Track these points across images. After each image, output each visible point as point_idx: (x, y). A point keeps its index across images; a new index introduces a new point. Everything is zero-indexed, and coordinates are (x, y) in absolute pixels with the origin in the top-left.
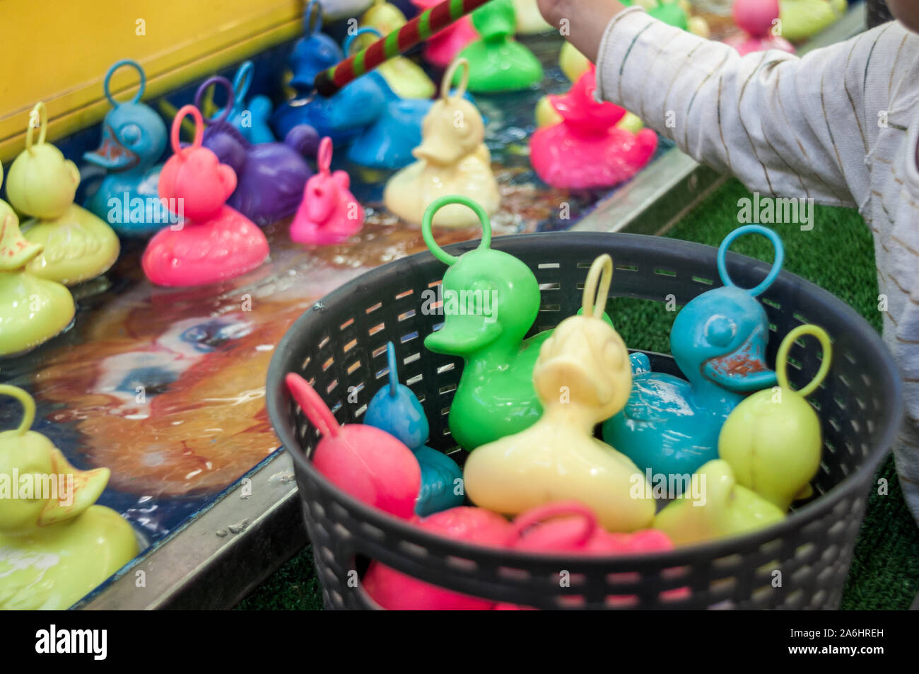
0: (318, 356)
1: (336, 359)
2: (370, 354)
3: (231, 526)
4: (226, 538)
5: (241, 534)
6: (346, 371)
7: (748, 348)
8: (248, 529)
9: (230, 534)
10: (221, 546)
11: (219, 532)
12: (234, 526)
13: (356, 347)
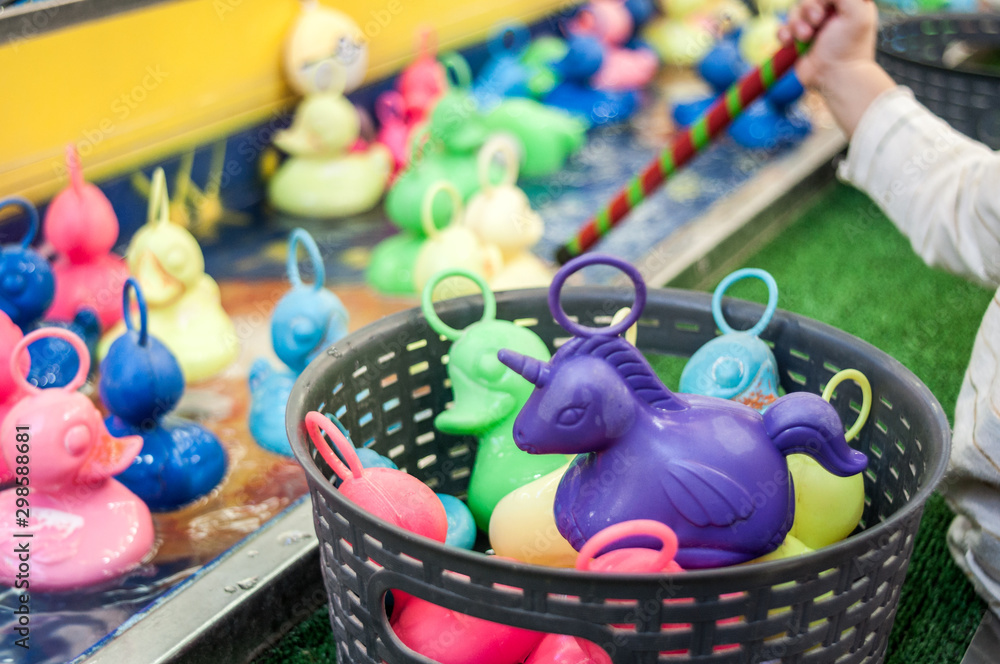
0: (332, 401)
1: (348, 408)
2: (381, 407)
3: (241, 583)
4: (235, 594)
5: (253, 591)
6: (357, 423)
7: (759, 384)
8: (259, 585)
9: (239, 589)
10: (230, 601)
11: (228, 588)
12: (246, 582)
13: (369, 397)
